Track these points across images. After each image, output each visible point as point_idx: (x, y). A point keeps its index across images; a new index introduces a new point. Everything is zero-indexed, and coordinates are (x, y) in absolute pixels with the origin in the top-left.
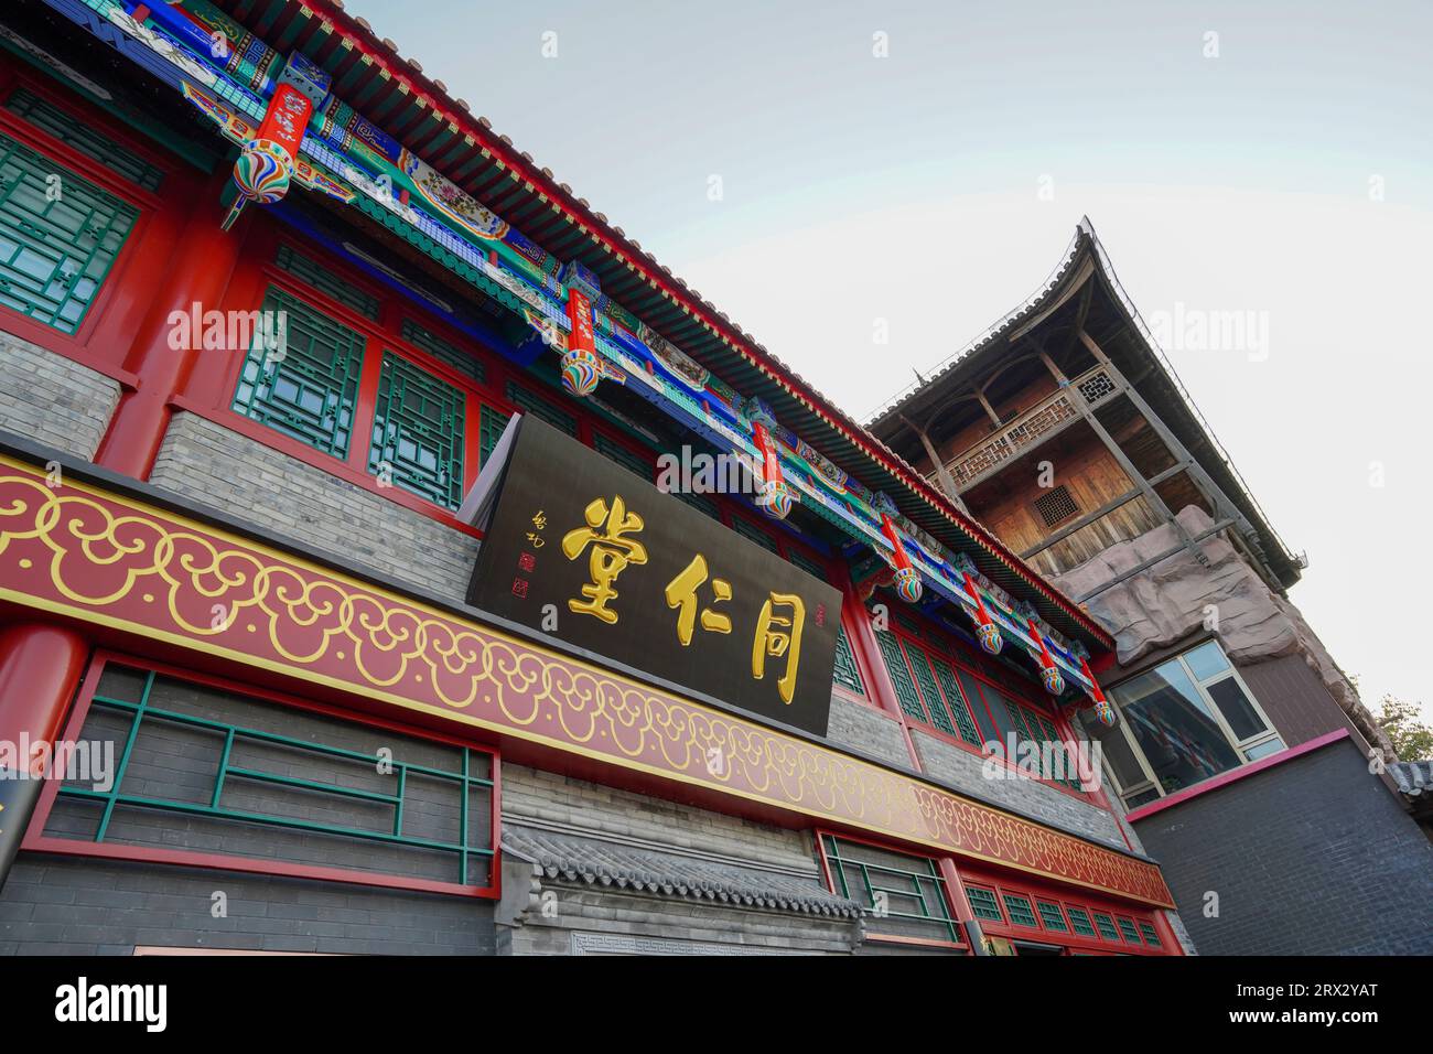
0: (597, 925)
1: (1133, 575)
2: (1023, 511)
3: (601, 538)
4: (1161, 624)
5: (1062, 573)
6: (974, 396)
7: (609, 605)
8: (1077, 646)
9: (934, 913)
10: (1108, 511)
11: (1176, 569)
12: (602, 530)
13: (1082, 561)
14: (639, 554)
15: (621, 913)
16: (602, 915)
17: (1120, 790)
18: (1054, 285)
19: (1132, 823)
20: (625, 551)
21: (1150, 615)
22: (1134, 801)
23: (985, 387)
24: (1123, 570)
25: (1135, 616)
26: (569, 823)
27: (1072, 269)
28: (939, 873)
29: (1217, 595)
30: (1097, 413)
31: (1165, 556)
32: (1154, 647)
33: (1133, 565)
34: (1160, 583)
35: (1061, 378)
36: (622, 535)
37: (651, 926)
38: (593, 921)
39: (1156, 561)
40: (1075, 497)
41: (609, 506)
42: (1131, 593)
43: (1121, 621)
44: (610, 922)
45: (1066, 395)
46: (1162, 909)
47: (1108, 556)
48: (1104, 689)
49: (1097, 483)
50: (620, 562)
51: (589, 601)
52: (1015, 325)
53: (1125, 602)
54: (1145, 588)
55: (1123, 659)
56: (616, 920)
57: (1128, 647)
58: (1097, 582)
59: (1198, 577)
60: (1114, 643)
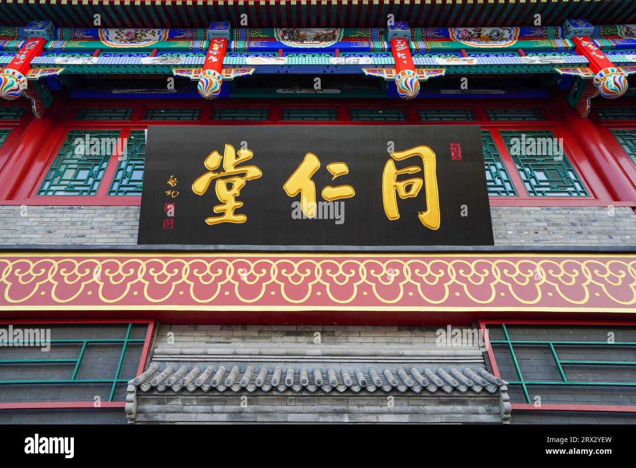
0: (196, 418)
3: (222, 174)
7: (237, 212)
12: (220, 169)
14: (254, 172)
15: (216, 408)
16: (200, 411)
20: (242, 175)
26: (206, 354)
36: (237, 166)
37: (248, 415)
38: (194, 415)
41: (222, 153)
44: (209, 415)
50: (239, 183)
51: (222, 214)
56: (214, 413)
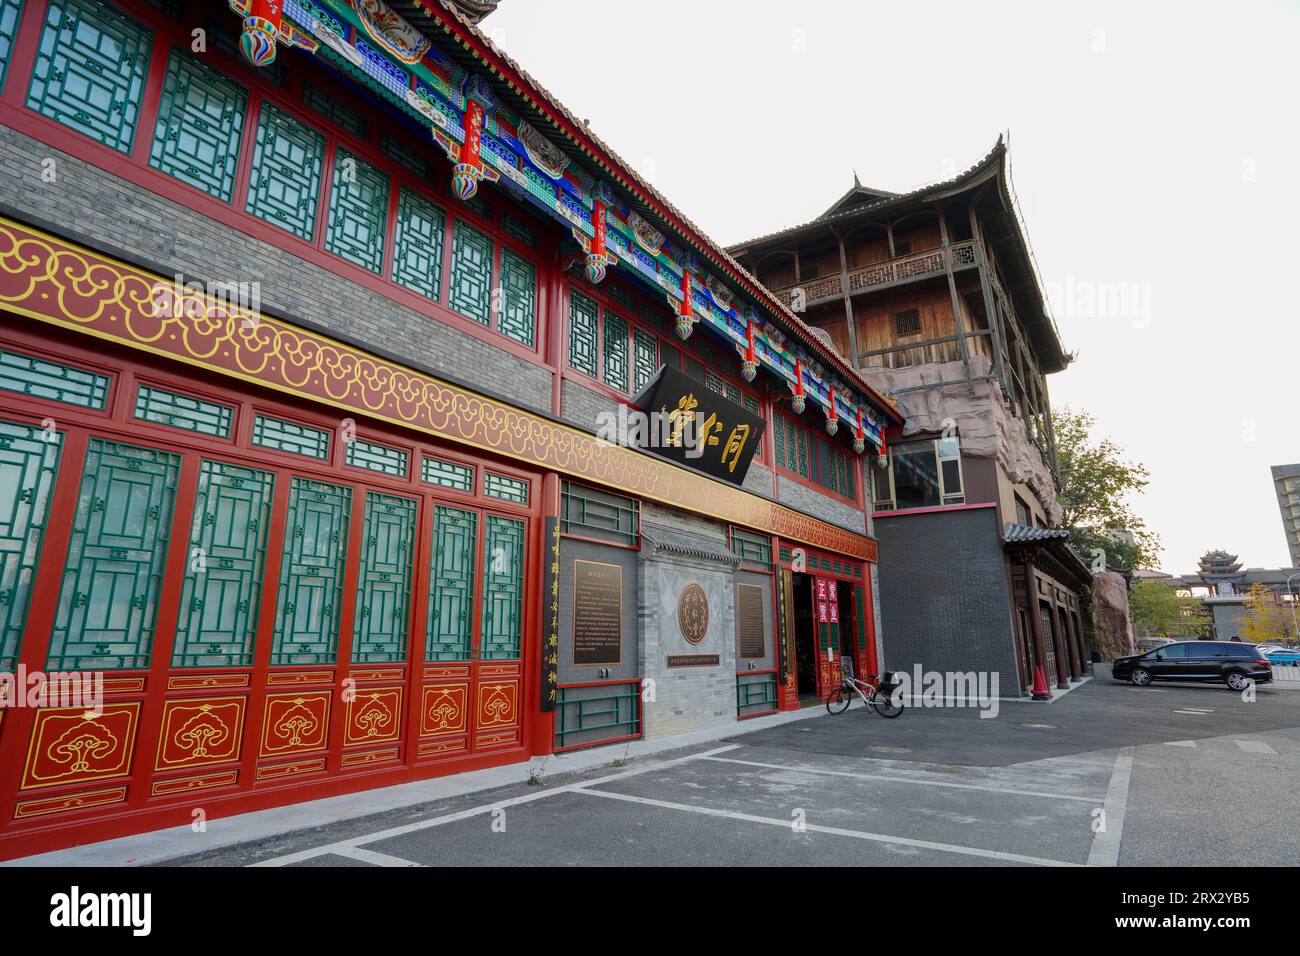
1: (932, 388)
2: (886, 317)
4: (934, 420)
5: (894, 368)
6: (884, 226)
8: (882, 420)
9: (765, 559)
10: (937, 342)
11: (956, 392)
13: (908, 365)
17: (874, 500)
18: (967, 173)
19: (874, 519)
21: (930, 413)
22: (878, 508)
23: (895, 223)
24: (928, 382)
25: (922, 411)
27: (984, 167)
28: (771, 543)
29: (970, 415)
30: (956, 275)
31: (952, 383)
32: (924, 432)
33: (934, 381)
34: (944, 396)
35: (945, 240)
39: (947, 384)
40: (922, 320)
42: (926, 396)
43: (913, 412)
45: (943, 253)
46: (869, 562)
47: (923, 369)
48: (887, 446)
49: (938, 316)
52: (931, 191)
53: (920, 400)
54: (935, 397)
55: (905, 433)
57: (911, 427)
58: (910, 384)
59: (965, 400)
60: (904, 422)
